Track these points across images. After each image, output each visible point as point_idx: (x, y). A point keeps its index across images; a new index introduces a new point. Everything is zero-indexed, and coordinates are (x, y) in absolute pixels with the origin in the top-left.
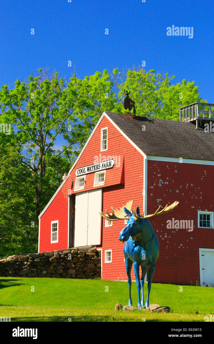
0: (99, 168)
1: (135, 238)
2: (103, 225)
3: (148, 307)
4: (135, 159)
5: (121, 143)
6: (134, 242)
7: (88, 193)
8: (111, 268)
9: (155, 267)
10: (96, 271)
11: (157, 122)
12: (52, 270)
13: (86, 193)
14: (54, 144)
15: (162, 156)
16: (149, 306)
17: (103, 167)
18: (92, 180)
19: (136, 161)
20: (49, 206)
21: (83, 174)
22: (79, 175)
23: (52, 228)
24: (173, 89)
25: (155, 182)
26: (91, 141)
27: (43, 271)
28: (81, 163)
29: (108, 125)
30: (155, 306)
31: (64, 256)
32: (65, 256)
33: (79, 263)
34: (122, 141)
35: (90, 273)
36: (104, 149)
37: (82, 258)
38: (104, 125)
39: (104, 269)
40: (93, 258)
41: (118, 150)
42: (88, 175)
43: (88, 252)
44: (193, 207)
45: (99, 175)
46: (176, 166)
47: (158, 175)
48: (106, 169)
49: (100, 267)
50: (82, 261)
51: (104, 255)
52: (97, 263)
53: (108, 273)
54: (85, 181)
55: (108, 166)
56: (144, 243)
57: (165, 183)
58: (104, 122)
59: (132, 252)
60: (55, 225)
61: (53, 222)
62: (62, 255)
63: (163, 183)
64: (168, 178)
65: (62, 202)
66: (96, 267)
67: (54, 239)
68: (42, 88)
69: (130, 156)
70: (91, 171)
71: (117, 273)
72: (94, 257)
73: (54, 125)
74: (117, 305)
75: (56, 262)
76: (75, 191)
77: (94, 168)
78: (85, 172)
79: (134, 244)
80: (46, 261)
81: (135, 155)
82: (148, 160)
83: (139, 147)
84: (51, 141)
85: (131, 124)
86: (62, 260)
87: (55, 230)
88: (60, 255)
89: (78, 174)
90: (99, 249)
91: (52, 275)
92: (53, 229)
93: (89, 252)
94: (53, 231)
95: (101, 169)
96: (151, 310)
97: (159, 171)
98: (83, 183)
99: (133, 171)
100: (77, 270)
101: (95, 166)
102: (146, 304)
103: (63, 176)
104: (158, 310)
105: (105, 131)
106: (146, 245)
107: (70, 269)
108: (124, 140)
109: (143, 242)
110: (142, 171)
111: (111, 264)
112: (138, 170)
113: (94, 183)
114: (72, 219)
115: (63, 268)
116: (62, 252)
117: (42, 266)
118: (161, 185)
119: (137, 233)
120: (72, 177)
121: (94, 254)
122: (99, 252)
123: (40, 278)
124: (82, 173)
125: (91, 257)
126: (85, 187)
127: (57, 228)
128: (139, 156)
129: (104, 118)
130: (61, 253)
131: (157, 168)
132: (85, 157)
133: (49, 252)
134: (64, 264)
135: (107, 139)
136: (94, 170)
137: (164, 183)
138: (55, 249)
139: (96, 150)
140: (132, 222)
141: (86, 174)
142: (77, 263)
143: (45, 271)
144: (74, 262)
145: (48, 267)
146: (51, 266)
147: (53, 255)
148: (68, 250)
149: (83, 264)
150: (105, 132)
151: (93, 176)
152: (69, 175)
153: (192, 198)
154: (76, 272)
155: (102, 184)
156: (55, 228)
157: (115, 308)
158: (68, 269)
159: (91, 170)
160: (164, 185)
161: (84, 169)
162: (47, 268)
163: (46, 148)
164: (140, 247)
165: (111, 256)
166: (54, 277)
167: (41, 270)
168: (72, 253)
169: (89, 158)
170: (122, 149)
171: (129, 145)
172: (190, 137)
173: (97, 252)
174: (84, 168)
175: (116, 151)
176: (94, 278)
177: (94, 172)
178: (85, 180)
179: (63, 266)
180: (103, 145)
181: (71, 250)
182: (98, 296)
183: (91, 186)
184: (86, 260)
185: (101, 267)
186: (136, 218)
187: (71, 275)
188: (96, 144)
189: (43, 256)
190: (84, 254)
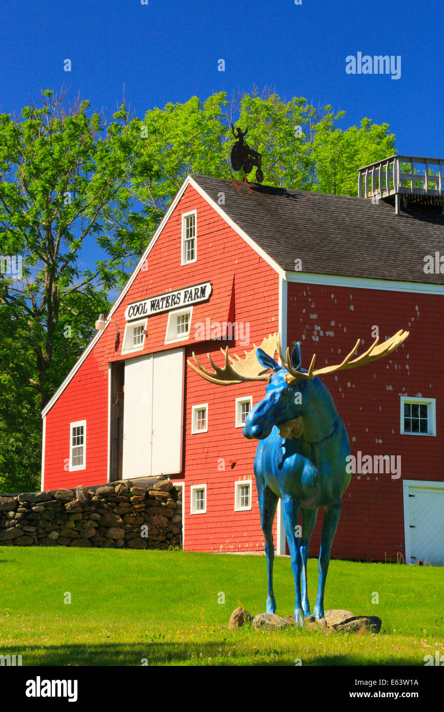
0: (178, 302)
1: (287, 431)
2: (187, 430)
3: (320, 618)
4: (259, 281)
5: (226, 245)
6: (284, 442)
7: (152, 358)
8: (205, 526)
9: (340, 511)
10: (171, 532)
11: (309, 200)
12: (73, 530)
13: (149, 359)
14: (77, 256)
15: (319, 272)
16: (323, 614)
17: (186, 300)
18: (161, 329)
19: (261, 285)
20: (65, 389)
21: (142, 315)
22: (133, 317)
23: (71, 437)
24: (340, 138)
25: (305, 330)
26: (159, 242)
27: (50, 532)
28: (137, 291)
29: (199, 206)
30: (341, 615)
31: (98, 498)
32: (102, 499)
33: (132, 513)
34: (230, 239)
35: (157, 537)
36: (189, 259)
37: (139, 503)
38: (187, 205)
39: (189, 527)
40: (163, 504)
41: (220, 262)
42: (154, 318)
43: (152, 490)
44: (390, 388)
45: (179, 318)
46: (351, 296)
47: (311, 315)
48: (194, 305)
49: (179, 524)
50: (140, 510)
51: (188, 497)
52: (174, 515)
53: (197, 537)
54: (146, 332)
55: (198, 297)
56: (313, 445)
57: (328, 333)
58: (189, 199)
59: (278, 470)
60: (79, 430)
61: (74, 425)
62: (94, 495)
63: (322, 334)
64: (333, 323)
65: (94, 380)
66: (170, 523)
67: (77, 461)
68: (51, 134)
69: (249, 273)
70: (159, 309)
71: (217, 536)
72: (165, 502)
73: (77, 216)
74: (236, 611)
75: (81, 511)
76: (122, 353)
77: (167, 302)
78: (145, 311)
79: (284, 449)
80: (59, 510)
81: (258, 271)
82: (288, 282)
83: (268, 254)
84: (72, 251)
85: (249, 202)
86: (93, 508)
87: (79, 441)
88: (90, 496)
89: (130, 317)
90: (176, 484)
91: (71, 541)
92: (74, 439)
93: (155, 490)
94: (74, 444)
95: (182, 304)
96: (330, 624)
97: (313, 306)
98: (142, 336)
99: (253, 308)
100: (129, 531)
101: (169, 297)
102: (316, 610)
103: (97, 321)
104: (348, 627)
105: (191, 218)
106: (317, 450)
107: (114, 529)
108: (234, 238)
109: (310, 443)
110: (275, 308)
111: (205, 516)
112: (265, 305)
113: (166, 336)
114: (117, 416)
115: (96, 525)
116: (94, 489)
117: (49, 521)
118: (317, 339)
119: (293, 419)
120: (118, 323)
121: (167, 493)
122: (177, 489)
123: (42, 547)
124: (140, 314)
125: (158, 501)
126: (146, 345)
127: (82, 437)
128: (268, 273)
129: (188, 190)
130: (92, 493)
131: (310, 300)
132: (147, 278)
133: (65, 491)
134: (98, 516)
135: (196, 237)
136: (166, 307)
137: (325, 333)
138: (79, 484)
139: (171, 262)
140: (279, 386)
141: (149, 316)
142: (127, 515)
143: (55, 532)
144: (121, 512)
145: (63, 523)
146: (69, 521)
147: (74, 496)
148: (107, 485)
149: (141, 516)
150: (190, 220)
151: (165, 319)
152: (110, 319)
153: (388, 367)
154: (125, 534)
155: (183, 337)
156: (78, 438)
157: (232, 619)
158: (108, 527)
159: (159, 306)
160: (324, 339)
161: (144, 305)
162: (59, 525)
163: (61, 264)
164: (300, 456)
165: (205, 499)
166: (75, 546)
167: (47, 529)
168: (118, 493)
169: (155, 281)
170: (229, 259)
171: (246, 249)
172: (383, 231)
173: (172, 489)
174: (143, 302)
175: (216, 263)
176: (166, 548)
177: (167, 312)
178: (145, 329)
179: (96, 521)
180: (187, 250)
181: (114, 486)
182: (177, 587)
183: (160, 344)
184: (148, 507)
185: (181, 522)
186: (290, 376)
187: (115, 540)
188: (171, 247)
189: (50, 499)
190: (144, 494)
